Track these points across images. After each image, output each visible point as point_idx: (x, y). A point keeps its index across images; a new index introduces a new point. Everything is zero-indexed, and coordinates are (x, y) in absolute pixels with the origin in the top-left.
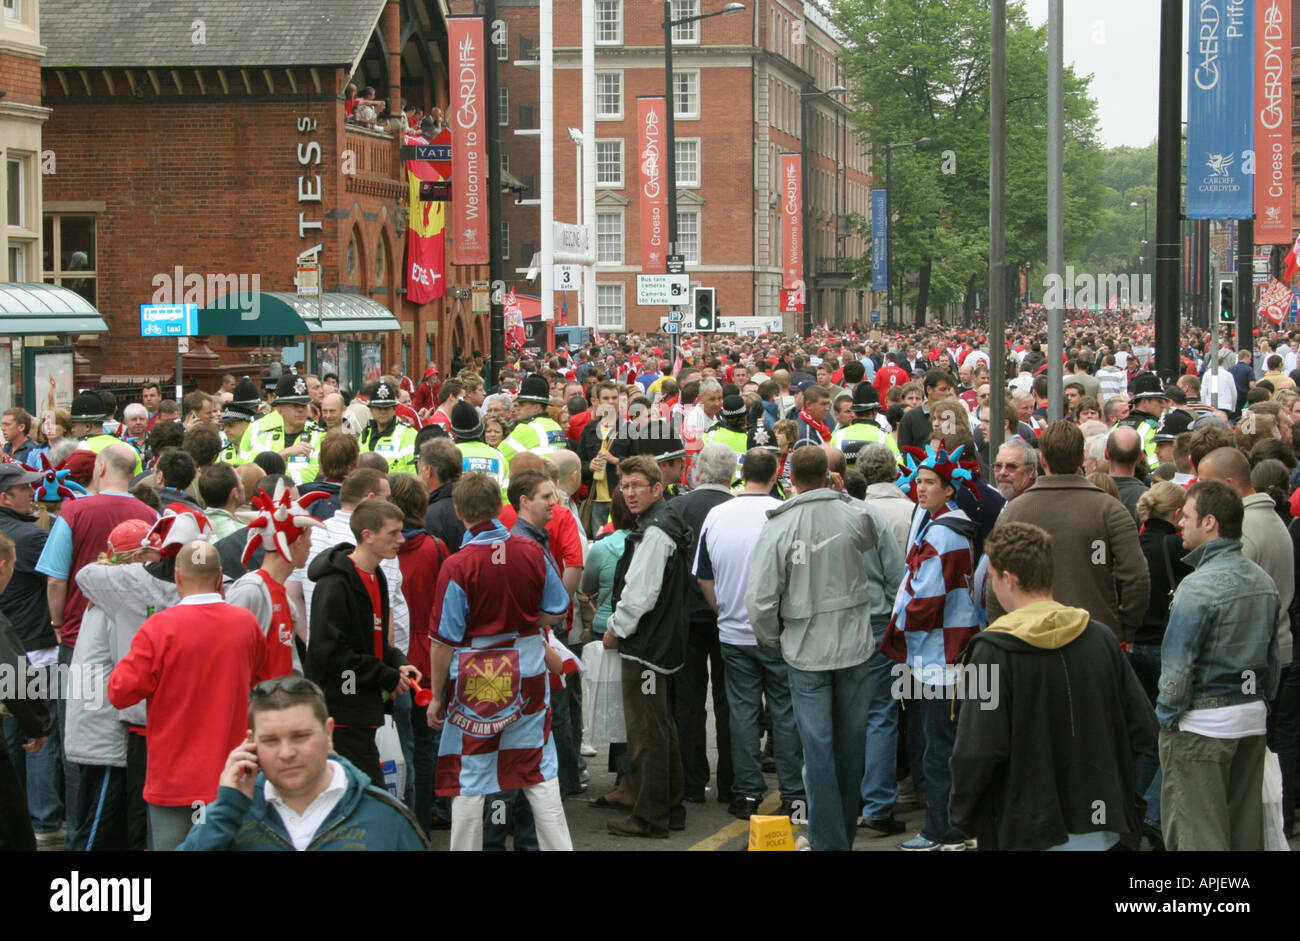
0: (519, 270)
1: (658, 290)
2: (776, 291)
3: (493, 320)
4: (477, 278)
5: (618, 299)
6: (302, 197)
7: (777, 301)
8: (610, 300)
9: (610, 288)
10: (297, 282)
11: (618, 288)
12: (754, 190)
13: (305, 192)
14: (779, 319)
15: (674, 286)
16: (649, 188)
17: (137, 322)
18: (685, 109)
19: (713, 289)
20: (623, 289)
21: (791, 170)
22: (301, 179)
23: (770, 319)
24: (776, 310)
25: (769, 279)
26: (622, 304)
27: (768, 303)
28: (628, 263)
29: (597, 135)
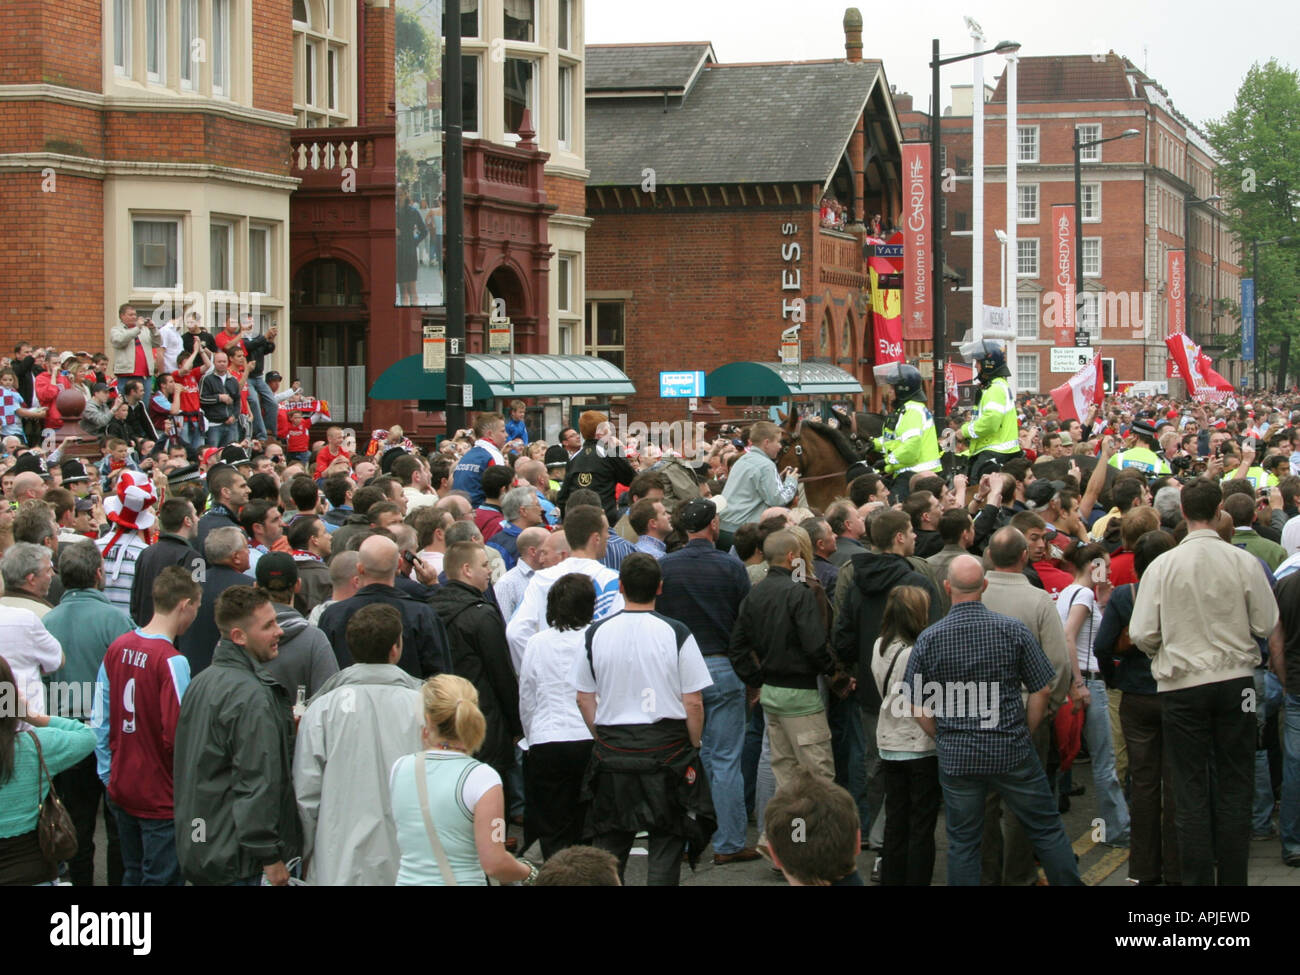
0: (954, 344)
1: (1067, 360)
2: (1163, 361)
3: (936, 383)
4: (923, 351)
5: (1034, 367)
6: (785, 286)
7: (1164, 369)
8: (1027, 367)
9: (1027, 357)
10: (780, 354)
11: (1034, 358)
12: (1145, 280)
13: (788, 282)
14: (1166, 383)
15: (1081, 357)
16: (1061, 278)
17: (657, 386)
18: (1089, 214)
19: (1112, 360)
20: (1038, 359)
21: (1176, 263)
22: (784, 272)
23: (1158, 384)
24: (1163, 376)
25: (1157, 351)
26: (1037, 371)
27: (1156, 369)
28: (1042, 338)
29: (1019, 235)
